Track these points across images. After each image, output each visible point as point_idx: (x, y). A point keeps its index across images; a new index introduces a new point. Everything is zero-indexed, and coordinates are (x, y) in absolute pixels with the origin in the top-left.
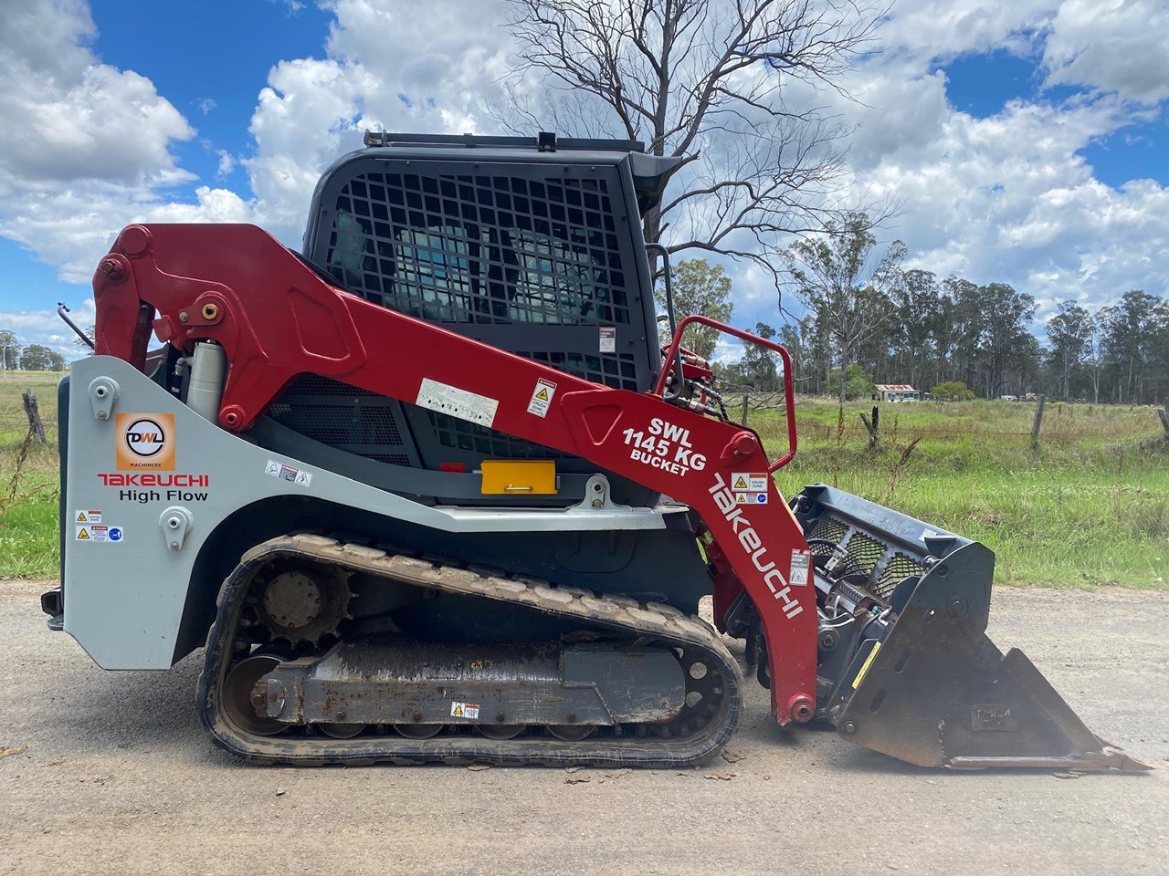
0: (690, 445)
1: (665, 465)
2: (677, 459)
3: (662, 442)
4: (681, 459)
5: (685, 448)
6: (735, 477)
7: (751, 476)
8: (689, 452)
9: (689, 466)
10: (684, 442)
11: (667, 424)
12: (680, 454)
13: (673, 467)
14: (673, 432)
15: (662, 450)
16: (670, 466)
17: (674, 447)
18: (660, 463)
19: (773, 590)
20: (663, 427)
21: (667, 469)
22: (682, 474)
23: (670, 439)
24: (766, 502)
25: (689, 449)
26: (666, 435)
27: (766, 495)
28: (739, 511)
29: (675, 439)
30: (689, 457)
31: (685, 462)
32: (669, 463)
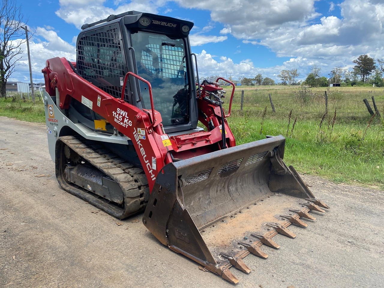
0: (128, 118)
1: (122, 124)
2: (125, 122)
3: (120, 116)
4: (126, 122)
5: (127, 119)
6: (138, 129)
7: (141, 130)
8: (128, 120)
9: (128, 125)
10: (126, 116)
11: (121, 110)
12: (126, 121)
13: (124, 125)
14: (123, 113)
15: (120, 119)
16: (123, 124)
17: (123, 118)
18: (120, 123)
19: (149, 170)
20: (120, 111)
21: (122, 125)
22: (127, 127)
23: (122, 115)
24: (145, 139)
25: (128, 119)
26: (121, 114)
27: (145, 136)
28: (140, 141)
29: (124, 115)
30: (128, 121)
31: (127, 123)
32: (123, 123)
